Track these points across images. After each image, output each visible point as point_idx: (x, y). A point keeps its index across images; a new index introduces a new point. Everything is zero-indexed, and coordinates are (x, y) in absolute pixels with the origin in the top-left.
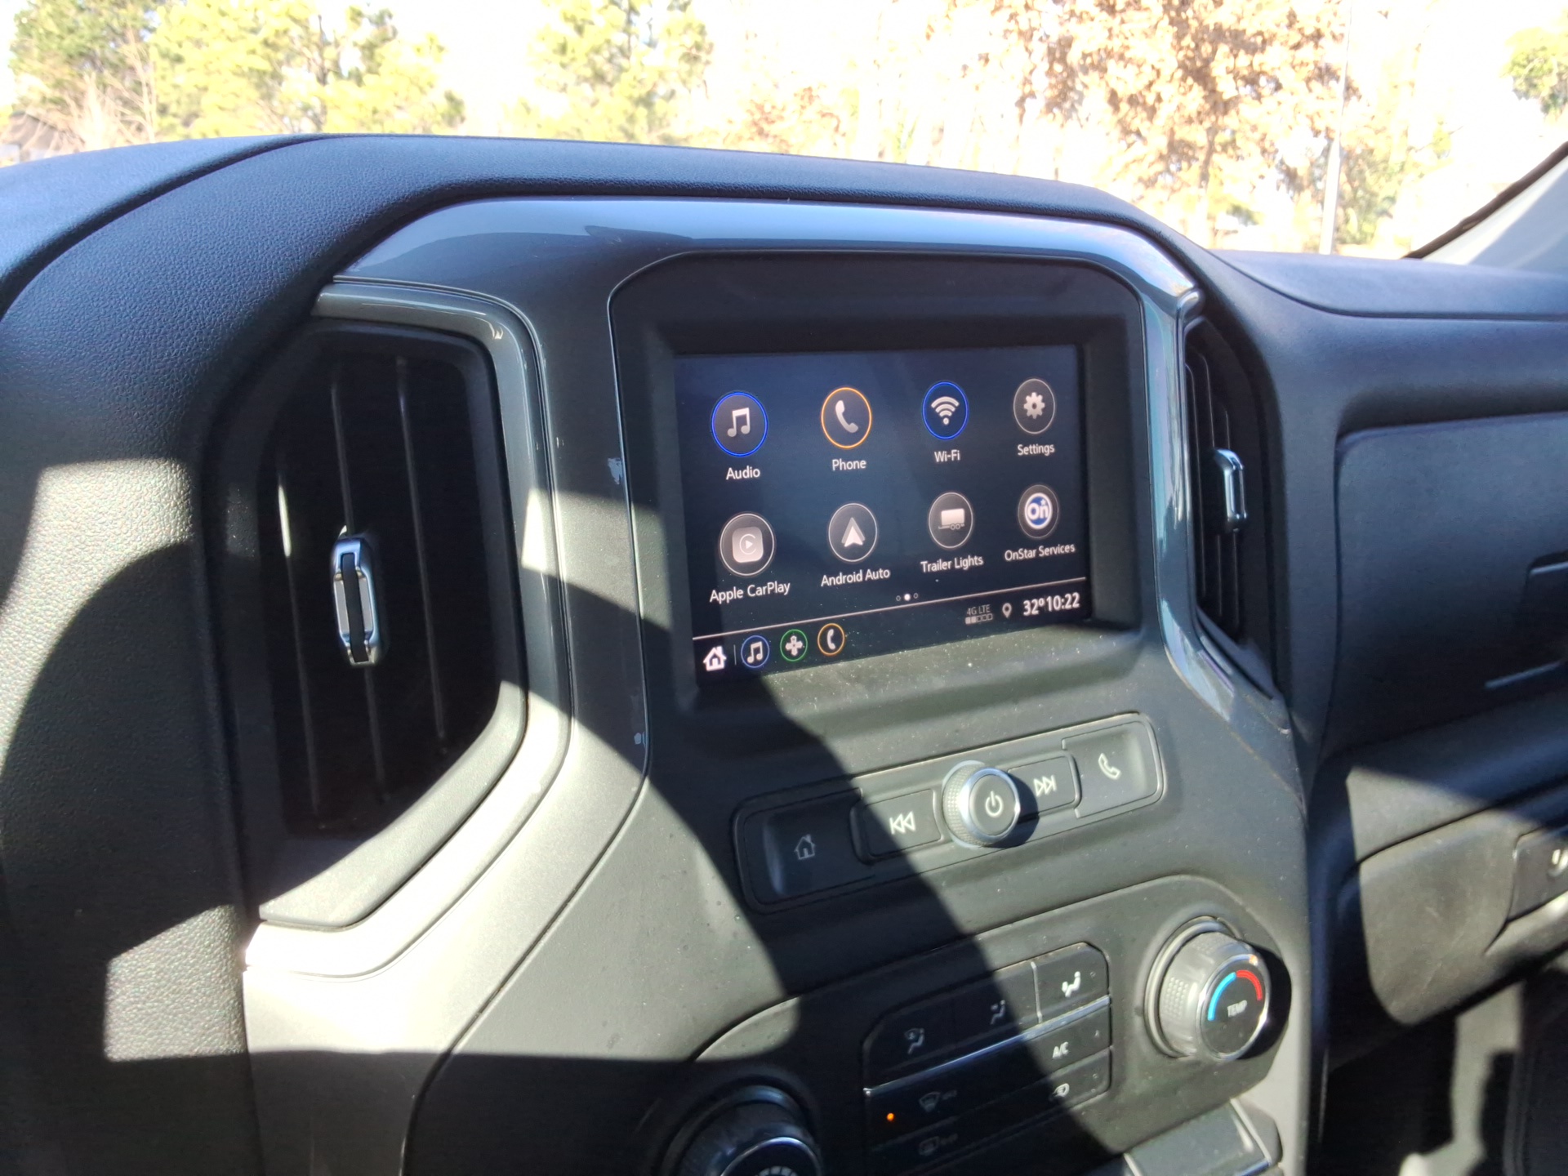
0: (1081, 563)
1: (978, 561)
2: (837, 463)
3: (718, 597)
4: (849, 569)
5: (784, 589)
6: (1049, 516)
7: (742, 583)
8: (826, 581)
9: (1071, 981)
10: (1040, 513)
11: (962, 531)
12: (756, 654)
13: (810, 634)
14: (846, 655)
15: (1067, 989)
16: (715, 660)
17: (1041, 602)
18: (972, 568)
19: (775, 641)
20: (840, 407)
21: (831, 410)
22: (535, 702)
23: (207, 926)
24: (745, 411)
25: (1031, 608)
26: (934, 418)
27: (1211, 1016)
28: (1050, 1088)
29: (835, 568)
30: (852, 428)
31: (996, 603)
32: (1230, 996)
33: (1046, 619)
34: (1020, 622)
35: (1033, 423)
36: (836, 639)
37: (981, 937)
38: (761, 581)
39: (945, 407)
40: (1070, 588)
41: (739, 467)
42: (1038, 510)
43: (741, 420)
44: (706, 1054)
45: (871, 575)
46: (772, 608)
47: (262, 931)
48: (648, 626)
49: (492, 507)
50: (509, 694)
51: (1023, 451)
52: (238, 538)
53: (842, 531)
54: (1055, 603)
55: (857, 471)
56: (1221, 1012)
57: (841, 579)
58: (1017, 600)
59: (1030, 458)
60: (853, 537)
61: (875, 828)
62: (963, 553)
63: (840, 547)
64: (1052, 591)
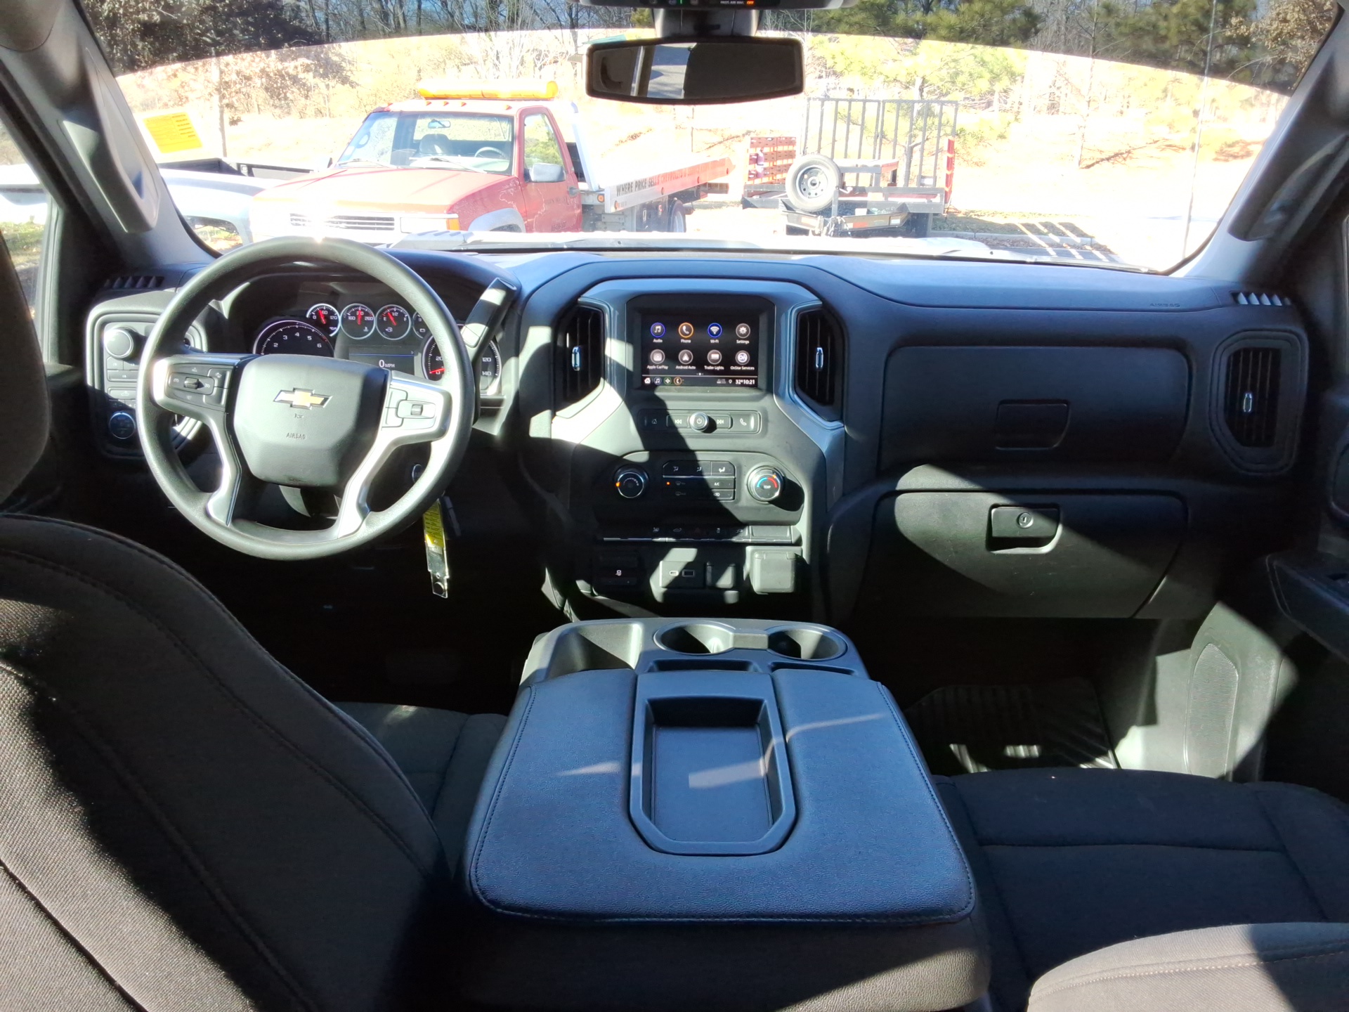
0: (755, 373)
1: (722, 368)
2: (682, 341)
3: (649, 367)
4: (684, 365)
5: (666, 368)
6: (746, 359)
7: (656, 365)
8: (677, 367)
9: (722, 469)
10: (743, 358)
11: (717, 361)
12: (658, 381)
13: (672, 379)
14: (681, 385)
15: (720, 470)
16: (648, 381)
17: (742, 381)
18: (720, 370)
19: (663, 379)
20: (684, 328)
21: (682, 329)
22: (606, 382)
23: (547, 413)
24: (659, 327)
25: (738, 382)
26: (711, 333)
27: (758, 486)
28: (712, 493)
29: (680, 364)
30: (688, 333)
31: (727, 379)
32: (765, 483)
33: (742, 385)
34: (734, 384)
35: (741, 335)
36: (679, 381)
37: (697, 452)
38: (660, 365)
39: (715, 329)
40: (752, 379)
41: (657, 339)
42: (742, 357)
43: (658, 329)
44: (625, 457)
45: (690, 367)
46: (663, 372)
47: (556, 418)
48: (628, 370)
49: (602, 341)
50: (602, 379)
51: (738, 342)
52: (559, 343)
53: (682, 356)
54: (746, 382)
55: (688, 343)
56: (762, 487)
57: (681, 367)
58: (734, 380)
59: (741, 344)
60: (686, 358)
61: (671, 421)
62: (718, 365)
63: (682, 360)
64: (746, 379)
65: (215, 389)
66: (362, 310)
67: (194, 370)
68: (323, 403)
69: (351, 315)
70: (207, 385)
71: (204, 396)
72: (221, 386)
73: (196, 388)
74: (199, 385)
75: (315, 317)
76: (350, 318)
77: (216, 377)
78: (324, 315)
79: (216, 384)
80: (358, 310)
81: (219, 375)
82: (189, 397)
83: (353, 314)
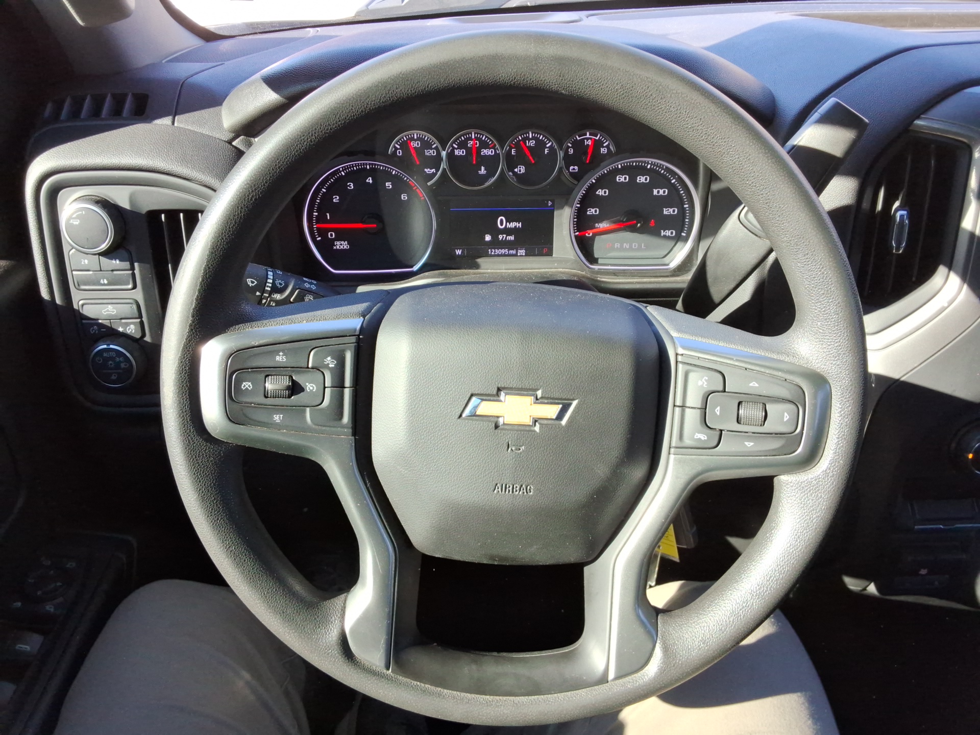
22: (952, 274)
65: (328, 391)
66: (476, 138)
67: (280, 358)
68: (560, 416)
69: (460, 148)
70: (310, 387)
71: (308, 409)
72: (339, 385)
73: (290, 397)
74: (295, 389)
75: (400, 153)
76: (457, 152)
77: (327, 366)
78: (415, 148)
79: (328, 383)
80: (470, 139)
81: (330, 362)
82: (277, 418)
83: (462, 145)
